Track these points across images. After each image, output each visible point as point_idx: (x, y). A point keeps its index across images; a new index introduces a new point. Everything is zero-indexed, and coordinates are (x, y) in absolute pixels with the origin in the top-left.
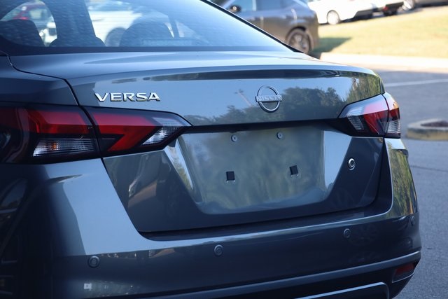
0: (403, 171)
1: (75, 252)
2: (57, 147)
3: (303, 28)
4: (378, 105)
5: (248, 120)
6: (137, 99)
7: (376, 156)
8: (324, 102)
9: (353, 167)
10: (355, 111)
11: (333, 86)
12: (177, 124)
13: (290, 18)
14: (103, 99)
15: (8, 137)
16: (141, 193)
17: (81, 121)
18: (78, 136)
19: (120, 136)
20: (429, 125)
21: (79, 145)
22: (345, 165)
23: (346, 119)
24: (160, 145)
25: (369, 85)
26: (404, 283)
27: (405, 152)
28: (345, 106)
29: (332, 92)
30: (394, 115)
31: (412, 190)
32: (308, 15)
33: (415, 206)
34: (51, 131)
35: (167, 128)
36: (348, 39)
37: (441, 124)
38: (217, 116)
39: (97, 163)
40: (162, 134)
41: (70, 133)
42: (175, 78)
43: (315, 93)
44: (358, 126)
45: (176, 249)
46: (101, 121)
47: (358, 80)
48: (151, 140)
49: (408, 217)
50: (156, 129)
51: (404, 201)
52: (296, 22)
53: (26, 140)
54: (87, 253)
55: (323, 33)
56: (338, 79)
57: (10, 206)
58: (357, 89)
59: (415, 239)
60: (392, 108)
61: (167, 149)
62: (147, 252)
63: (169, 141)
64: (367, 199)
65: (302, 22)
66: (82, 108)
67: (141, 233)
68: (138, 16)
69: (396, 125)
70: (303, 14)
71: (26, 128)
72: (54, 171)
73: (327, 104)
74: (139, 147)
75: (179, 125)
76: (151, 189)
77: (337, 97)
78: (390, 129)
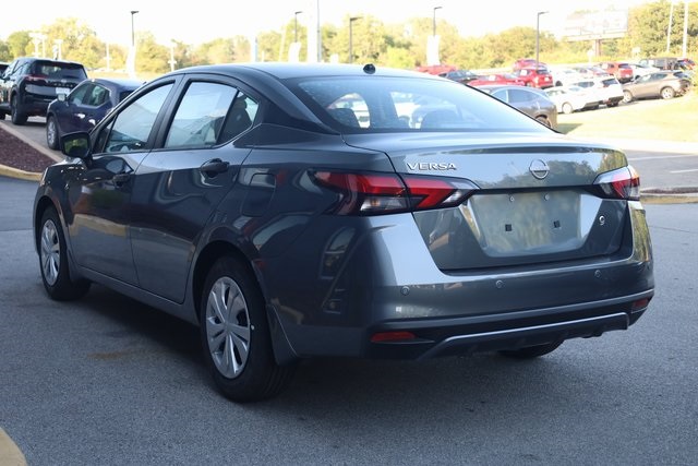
0: (641, 226)
1: (390, 283)
2: (378, 203)
3: (545, 117)
4: (623, 175)
5: (517, 186)
6: (439, 168)
7: (620, 215)
8: (578, 172)
9: (603, 223)
10: (605, 179)
11: (587, 160)
12: (469, 187)
13: (535, 109)
14: (413, 168)
15: (341, 196)
16: (437, 241)
17: (397, 184)
18: (393, 195)
19: (425, 196)
20: (647, 192)
21: (394, 202)
22: (597, 221)
23: (598, 185)
24: (455, 204)
25: (616, 159)
26: (640, 314)
27: (643, 212)
28: (597, 176)
29: (585, 164)
30: (635, 183)
31: (648, 240)
32: (549, 106)
33: (650, 253)
34: (375, 192)
35: (462, 190)
36: (580, 125)
37: (656, 192)
38: (496, 181)
39: (409, 215)
40: (457, 195)
41: (388, 193)
42: (465, 152)
43: (570, 165)
44: (608, 191)
45: (464, 283)
46: (411, 185)
47: (606, 155)
48: (449, 199)
49: (645, 263)
50: (453, 191)
51: (641, 249)
52: (539, 112)
53: (354, 198)
54: (399, 284)
55: (560, 120)
56: (590, 154)
57: (338, 249)
58: (606, 161)
59: (649, 280)
60: (634, 177)
61: (460, 207)
62: (442, 285)
63: (463, 200)
64: (612, 248)
65: (544, 111)
66: (398, 174)
67: (441, 270)
68: (419, 106)
69: (637, 190)
70: (544, 106)
71: (354, 189)
72: (375, 221)
73: (581, 174)
74: (440, 205)
75: (471, 188)
76: (445, 238)
77: (589, 168)
78: (632, 193)
